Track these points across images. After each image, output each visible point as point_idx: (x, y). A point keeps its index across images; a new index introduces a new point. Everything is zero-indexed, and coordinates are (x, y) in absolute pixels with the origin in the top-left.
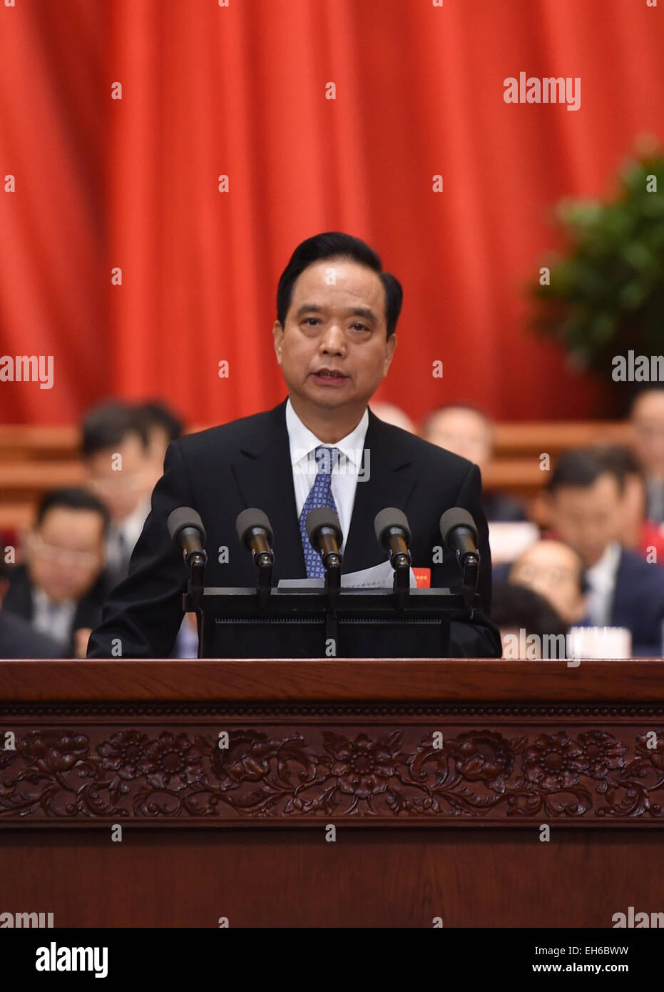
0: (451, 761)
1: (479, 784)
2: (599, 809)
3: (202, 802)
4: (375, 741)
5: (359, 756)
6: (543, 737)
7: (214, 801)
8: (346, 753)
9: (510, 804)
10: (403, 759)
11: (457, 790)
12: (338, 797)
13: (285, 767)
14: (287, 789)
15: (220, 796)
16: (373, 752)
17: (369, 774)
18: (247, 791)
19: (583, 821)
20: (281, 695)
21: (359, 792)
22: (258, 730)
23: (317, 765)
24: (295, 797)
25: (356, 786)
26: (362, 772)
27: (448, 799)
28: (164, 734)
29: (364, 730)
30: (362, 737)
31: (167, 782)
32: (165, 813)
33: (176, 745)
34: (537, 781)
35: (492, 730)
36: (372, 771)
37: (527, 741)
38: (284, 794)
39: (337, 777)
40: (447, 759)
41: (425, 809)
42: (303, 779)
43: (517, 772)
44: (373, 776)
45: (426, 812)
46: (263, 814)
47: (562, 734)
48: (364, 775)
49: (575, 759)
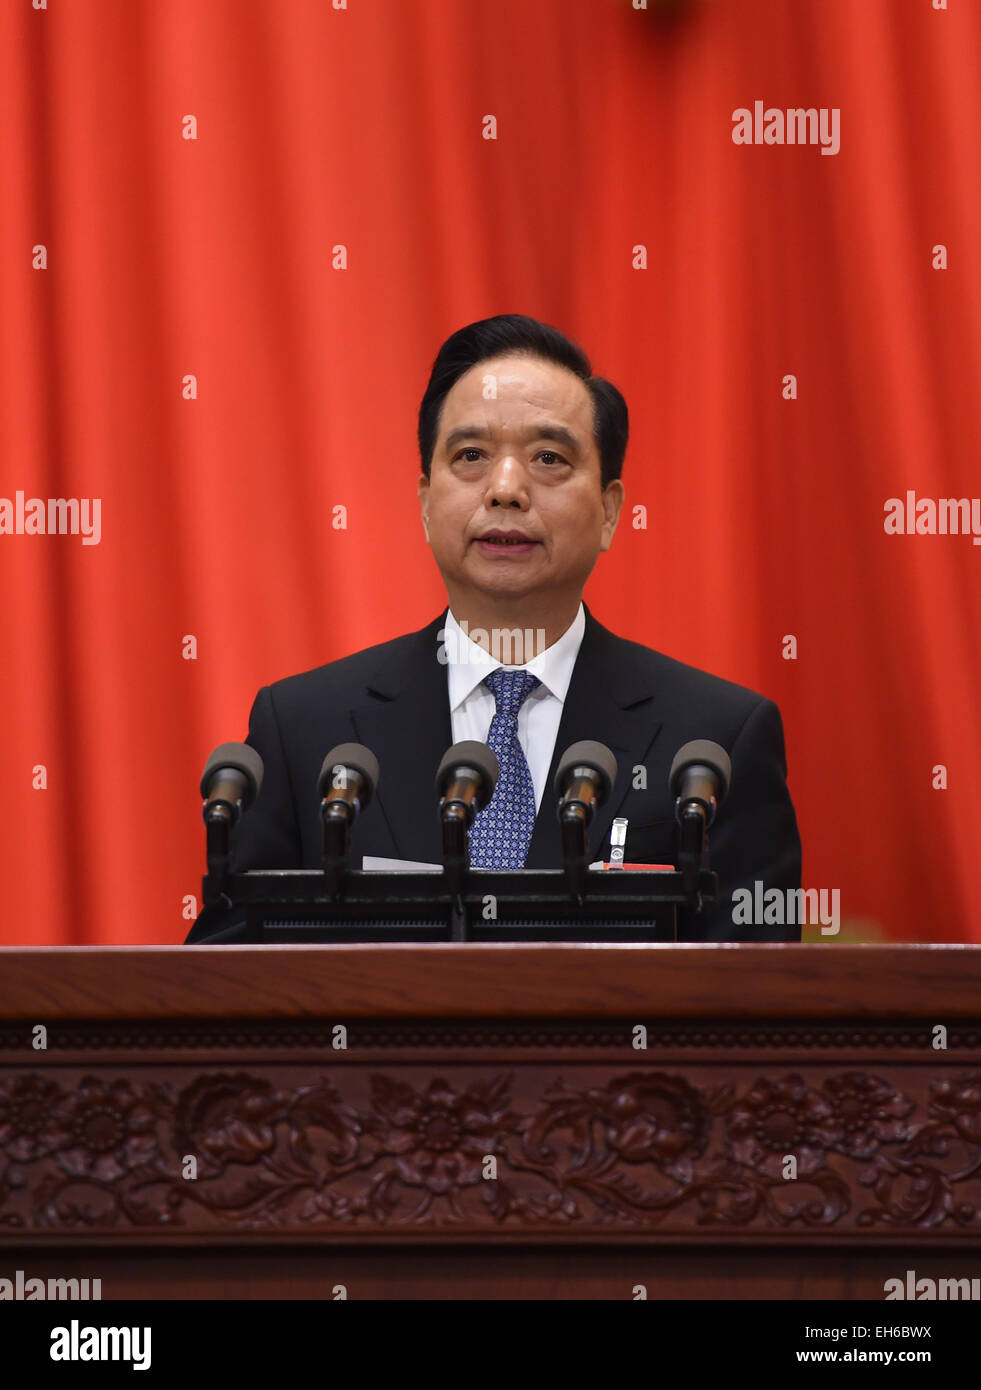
0: (598, 1126)
1: (648, 1169)
2: (864, 1213)
3: (157, 1199)
4: (462, 1091)
5: (433, 1120)
6: (762, 1084)
7: (175, 1198)
8: (412, 1114)
9: (704, 1204)
10: (511, 1125)
11: (607, 1179)
12: (396, 1191)
13: (303, 1138)
14: (303, 1176)
15: (184, 1190)
16: (457, 1111)
17: (451, 1150)
18: (236, 1180)
19: (833, 1235)
20: (289, 1008)
21: (433, 1181)
22: (256, 1073)
23: (358, 1135)
24: (318, 1190)
25: (428, 1170)
26: (438, 1146)
27: (590, 1193)
28: (87, 1082)
29: (444, 1073)
30: (439, 1085)
31: (92, 1166)
32: (89, 1221)
33: (109, 1100)
34: (751, 1163)
35: (671, 1071)
36: (455, 1146)
37: (733, 1092)
38: (299, 1187)
39: (393, 1155)
40: (591, 1123)
41: (551, 1211)
42: (335, 1159)
43: (716, 1146)
44: (459, 1156)
45: (552, 1217)
46: (262, 1221)
47: (796, 1080)
48: (442, 1152)
49: (819, 1122)
